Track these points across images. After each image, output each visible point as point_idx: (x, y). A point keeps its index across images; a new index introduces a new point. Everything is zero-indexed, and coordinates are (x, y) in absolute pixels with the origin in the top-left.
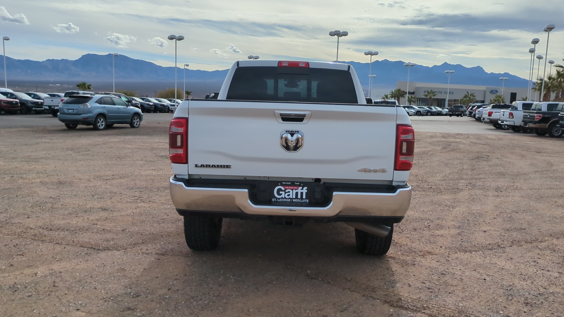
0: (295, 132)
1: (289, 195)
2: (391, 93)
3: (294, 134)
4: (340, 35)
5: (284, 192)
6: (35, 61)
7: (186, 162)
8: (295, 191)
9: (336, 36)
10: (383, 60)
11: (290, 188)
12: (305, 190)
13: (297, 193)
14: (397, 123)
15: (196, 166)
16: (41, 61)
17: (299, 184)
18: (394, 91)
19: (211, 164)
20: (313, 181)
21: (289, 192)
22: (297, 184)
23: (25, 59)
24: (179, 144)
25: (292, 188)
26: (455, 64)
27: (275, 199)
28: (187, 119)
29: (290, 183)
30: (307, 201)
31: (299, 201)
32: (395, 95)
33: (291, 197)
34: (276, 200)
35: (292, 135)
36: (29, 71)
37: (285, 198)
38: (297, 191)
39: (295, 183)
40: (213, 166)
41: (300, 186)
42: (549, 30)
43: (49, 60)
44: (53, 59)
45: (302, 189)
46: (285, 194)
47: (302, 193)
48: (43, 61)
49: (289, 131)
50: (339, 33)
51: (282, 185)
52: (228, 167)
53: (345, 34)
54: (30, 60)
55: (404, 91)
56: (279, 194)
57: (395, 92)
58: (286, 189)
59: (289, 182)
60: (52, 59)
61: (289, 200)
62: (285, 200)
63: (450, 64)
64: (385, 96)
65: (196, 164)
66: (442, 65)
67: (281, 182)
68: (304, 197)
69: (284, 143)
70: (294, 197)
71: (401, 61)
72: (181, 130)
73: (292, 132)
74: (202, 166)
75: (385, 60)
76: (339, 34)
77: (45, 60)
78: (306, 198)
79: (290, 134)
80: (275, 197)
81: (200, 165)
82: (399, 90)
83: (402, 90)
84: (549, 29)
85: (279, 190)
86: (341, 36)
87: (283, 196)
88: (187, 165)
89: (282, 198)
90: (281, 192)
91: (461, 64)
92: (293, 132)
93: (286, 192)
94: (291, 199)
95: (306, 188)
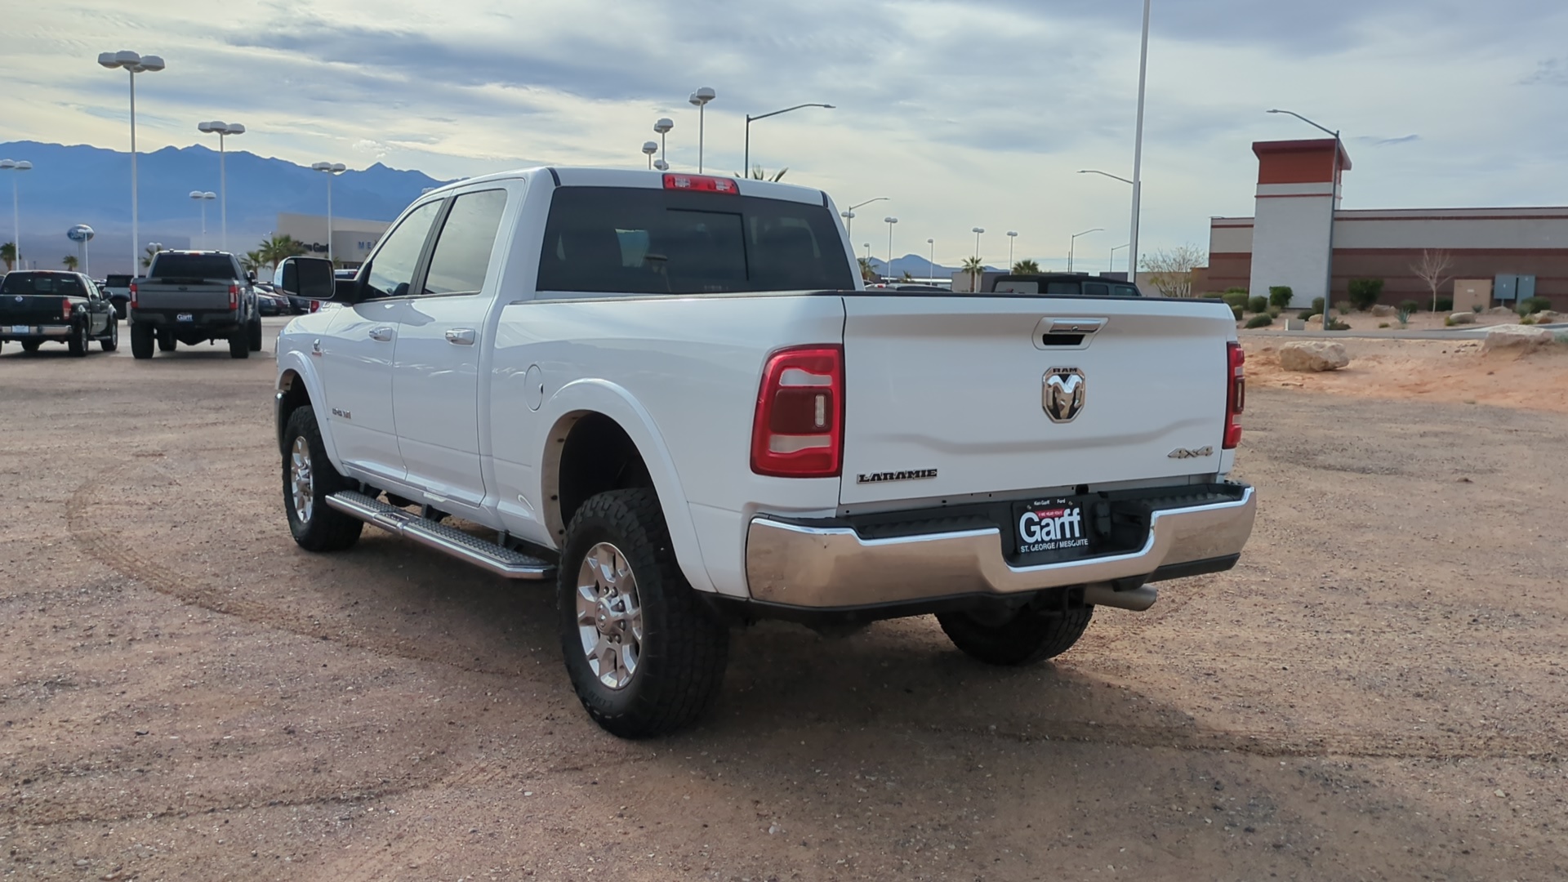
0: (1071, 370)
1: (1048, 533)
2: (263, 248)
3: (1068, 375)
4: (139, 65)
5: (1038, 527)
7: (838, 473)
8: (1058, 521)
9: (122, 67)
10: (188, 147)
11: (1048, 514)
12: (1076, 518)
13: (1062, 525)
14: (1228, 340)
15: (862, 479)
17: (1064, 501)
18: (271, 243)
19: (895, 471)
20: (1073, 492)
21: (1048, 525)
22: (1061, 502)
24: (820, 421)
25: (1052, 514)
26: (405, 170)
27: (1026, 547)
28: (840, 349)
29: (1048, 502)
30: (1085, 541)
31: (1071, 544)
32: (276, 254)
33: (1054, 538)
34: (1029, 548)
35: (1065, 378)
37: (1043, 541)
38: (1062, 520)
39: (1058, 501)
40: (901, 476)
41: (1065, 506)
42: (702, 101)
45: (1071, 514)
46: (1041, 530)
47: (1071, 524)
49: (1059, 370)
50: (136, 60)
51: (1035, 510)
52: (931, 474)
53: (155, 65)
55: (301, 241)
56: (1031, 534)
57: (274, 244)
58: (1041, 519)
59: (1045, 499)
61: (1052, 546)
62: (1045, 546)
63: (391, 169)
64: (250, 255)
65: (862, 473)
66: (368, 170)
67: (1030, 501)
68: (1077, 534)
69: (1051, 403)
70: (1059, 537)
71: (248, 153)
72: (825, 381)
73: (1065, 373)
74: (876, 478)
75: (197, 146)
76: (136, 63)
78: (1083, 535)
79: (1060, 375)
80: (1025, 543)
81: (868, 475)
82: (287, 239)
83: (294, 238)
84: (703, 99)
85: (1030, 522)
86: (139, 70)
87: (1037, 537)
88: (839, 478)
89: (1037, 542)
90: (1033, 528)
91: (421, 171)
92: (1067, 370)
93: (1042, 528)
94: (1056, 541)
95: (1077, 510)
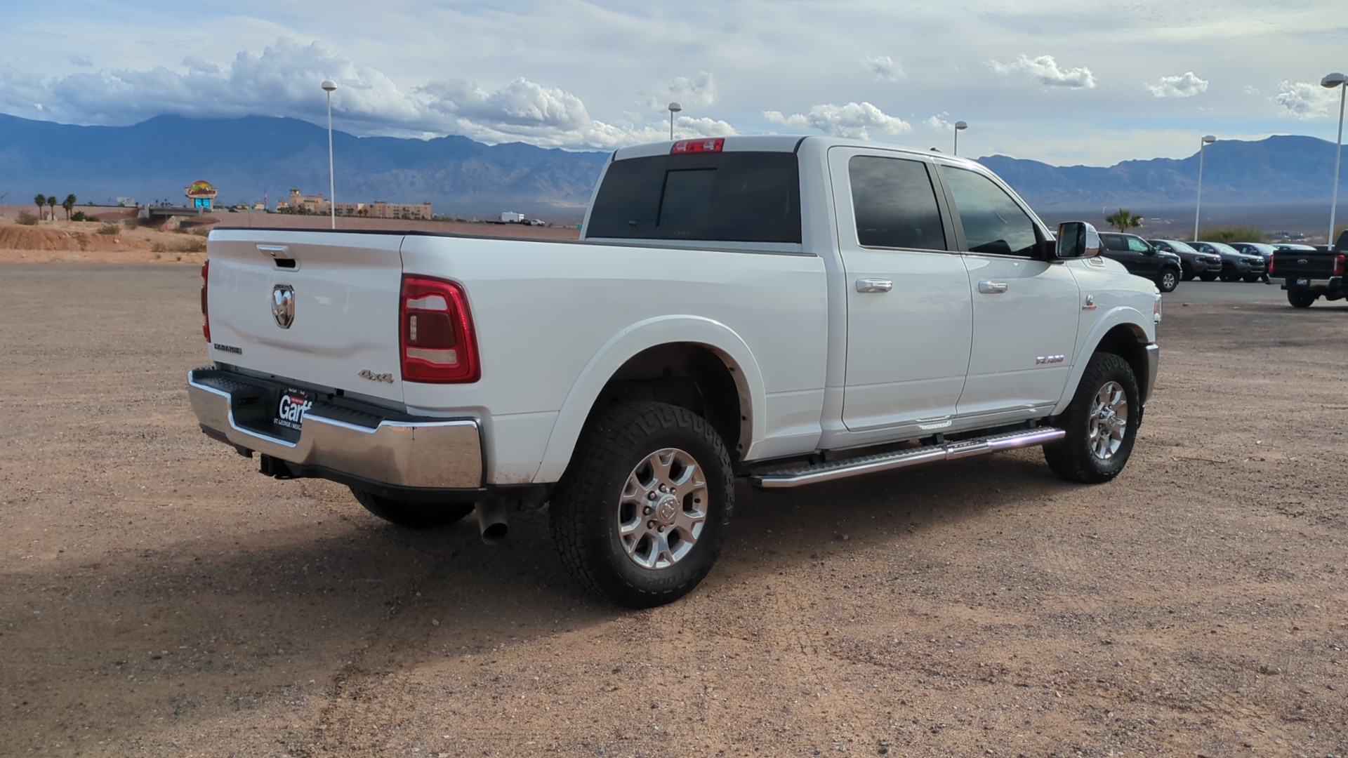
0: (287, 287)
1: (292, 415)
3: (285, 291)
6: (1095, 168)
8: (299, 408)
13: (300, 412)
14: (404, 272)
16: (1108, 166)
22: (304, 393)
23: (1074, 165)
25: (297, 401)
27: (277, 420)
29: (297, 391)
33: (294, 420)
34: (280, 422)
35: (283, 293)
36: (1080, 190)
37: (288, 420)
39: (301, 392)
40: (228, 349)
41: (304, 399)
43: (1125, 163)
44: (1135, 161)
45: (306, 406)
46: (290, 411)
48: (1113, 167)
49: (281, 286)
51: (290, 394)
52: (237, 351)
54: (1085, 165)
58: (292, 402)
59: (296, 389)
60: (1131, 160)
61: (291, 426)
62: (288, 425)
67: (289, 387)
69: (275, 312)
70: (297, 421)
73: (284, 288)
77: (1116, 164)
79: (281, 291)
80: (279, 418)
85: (285, 403)
87: (286, 416)
89: (284, 419)
90: (286, 408)
93: (290, 409)
94: (292, 422)
95: (310, 403)
